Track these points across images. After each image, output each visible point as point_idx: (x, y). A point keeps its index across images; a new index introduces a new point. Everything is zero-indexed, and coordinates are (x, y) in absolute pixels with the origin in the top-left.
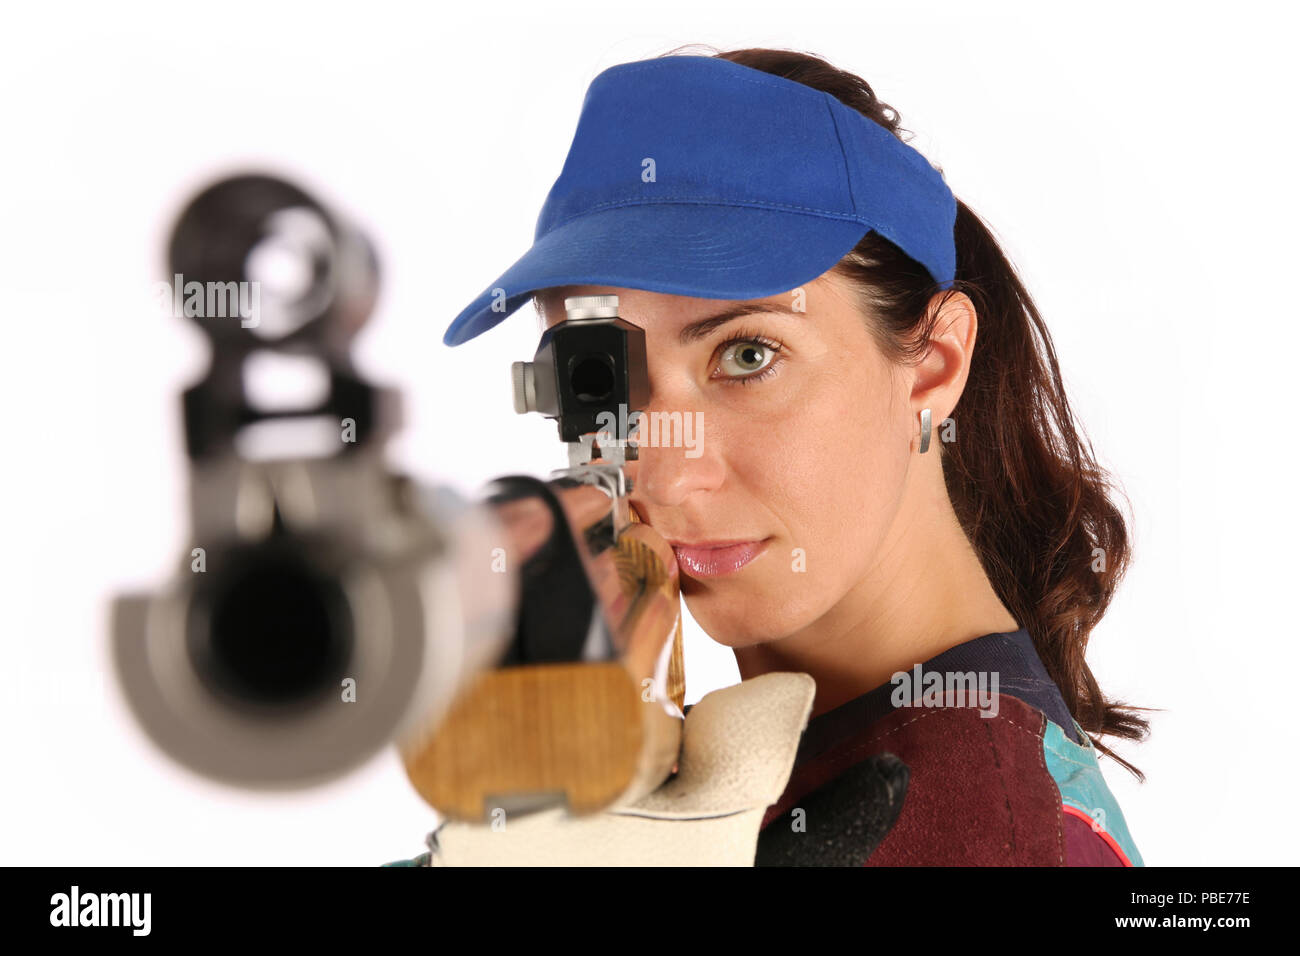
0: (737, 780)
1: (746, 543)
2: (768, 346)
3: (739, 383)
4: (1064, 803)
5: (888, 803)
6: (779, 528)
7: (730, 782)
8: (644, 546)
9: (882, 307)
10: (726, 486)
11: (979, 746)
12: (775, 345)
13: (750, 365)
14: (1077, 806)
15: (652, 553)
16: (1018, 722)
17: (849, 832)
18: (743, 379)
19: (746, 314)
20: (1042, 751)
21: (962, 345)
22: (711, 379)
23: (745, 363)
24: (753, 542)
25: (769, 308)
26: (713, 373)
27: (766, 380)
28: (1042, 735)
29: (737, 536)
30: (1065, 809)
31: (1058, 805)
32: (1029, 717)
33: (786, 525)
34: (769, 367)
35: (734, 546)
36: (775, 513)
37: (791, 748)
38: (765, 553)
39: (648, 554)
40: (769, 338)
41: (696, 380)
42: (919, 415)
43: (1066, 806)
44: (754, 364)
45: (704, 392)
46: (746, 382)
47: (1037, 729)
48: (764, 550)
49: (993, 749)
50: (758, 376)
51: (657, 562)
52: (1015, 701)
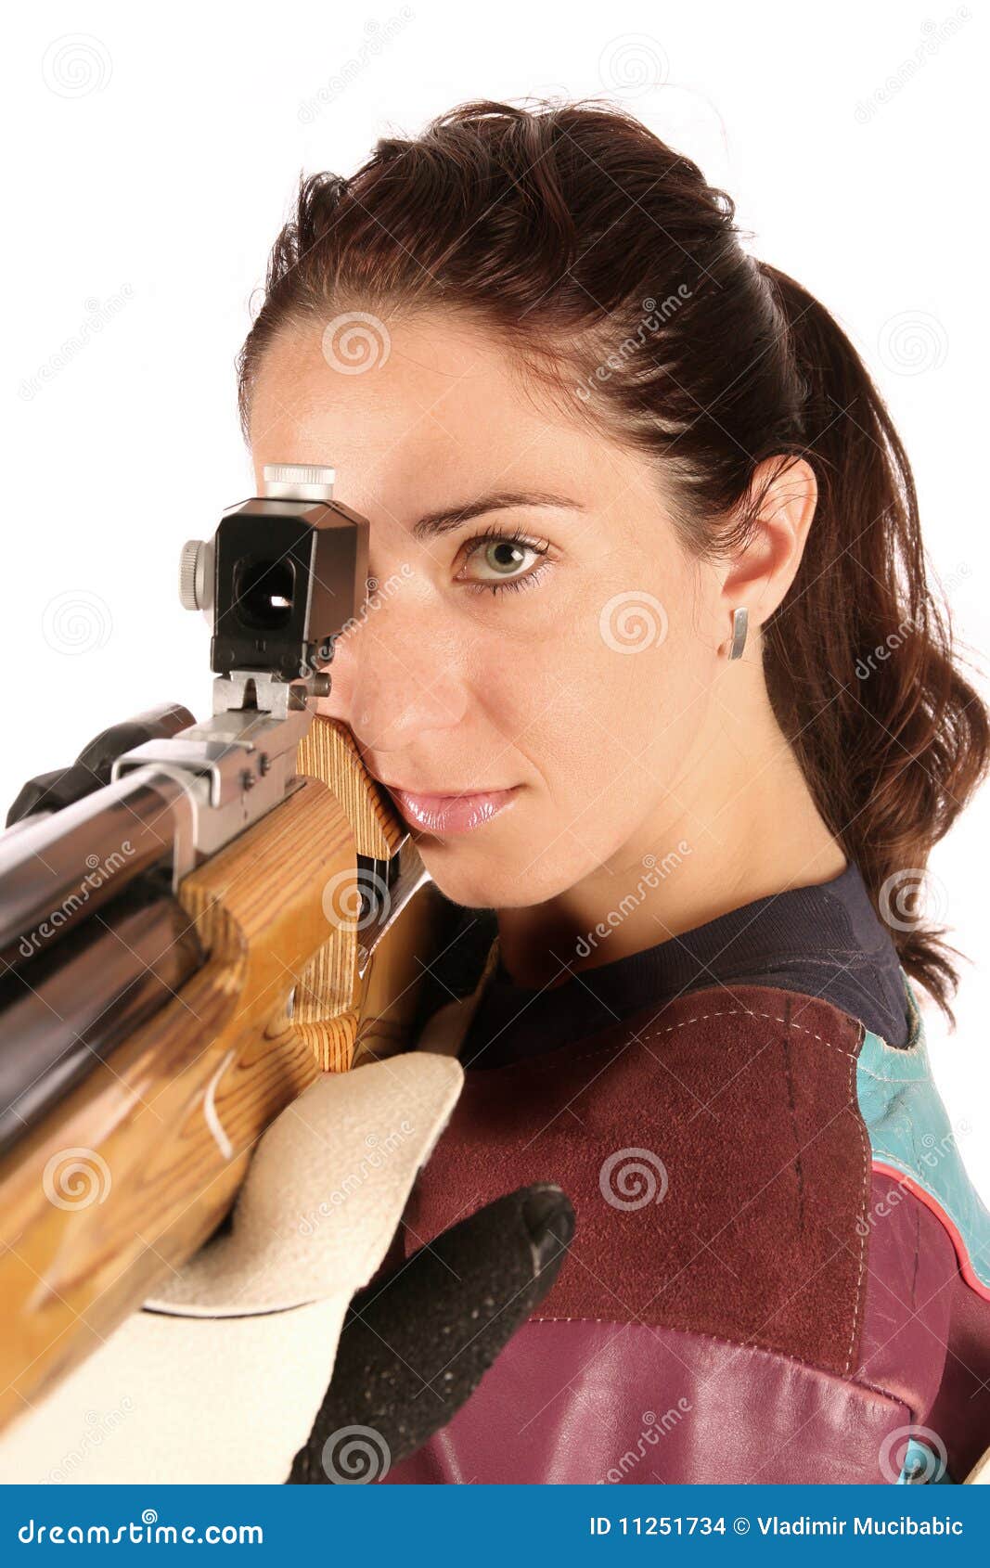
0: (306, 1252)
1: (486, 794)
2: (532, 547)
3: (488, 591)
4: (874, 1158)
5: (532, 1274)
6: (532, 775)
7: (296, 1257)
8: (216, 903)
9: (690, 484)
10: (467, 719)
11: (771, 1076)
12: (542, 545)
13: (505, 567)
14: (890, 1162)
15: (226, 913)
16: (826, 1037)
17: (475, 1315)
18: (494, 586)
19: (503, 506)
20: (854, 1078)
21: (793, 525)
22: (455, 580)
23: (498, 564)
24: (498, 792)
25: (535, 499)
26: (458, 574)
27: (525, 590)
28: (857, 1055)
29: (476, 784)
30: (875, 1168)
31: (865, 1164)
32: (842, 1031)
33: (543, 773)
34: (530, 572)
35: (471, 796)
36: (528, 757)
37: (397, 1198)
38: (510, 806)
39: (221, 914)
40: (535, 536)
41: (436, 581)
42: (732, 614)
43: (877, 1163)
44: (511, 566)
45: (445, 596)
46: (498, 590)
47: (851, 1046)
48: (508, 803)
49: (789, 1080)
50: (514, 583)
51: (232, 927)
52: (828, 1007)
